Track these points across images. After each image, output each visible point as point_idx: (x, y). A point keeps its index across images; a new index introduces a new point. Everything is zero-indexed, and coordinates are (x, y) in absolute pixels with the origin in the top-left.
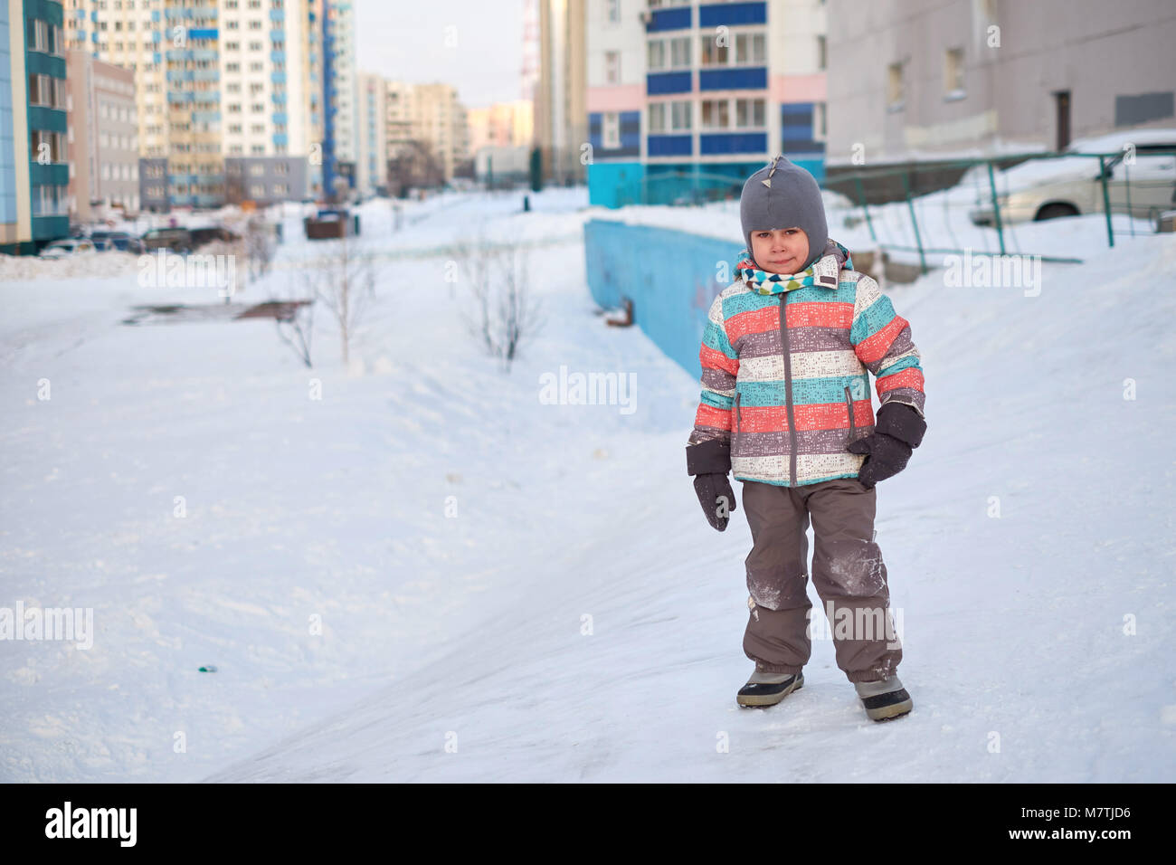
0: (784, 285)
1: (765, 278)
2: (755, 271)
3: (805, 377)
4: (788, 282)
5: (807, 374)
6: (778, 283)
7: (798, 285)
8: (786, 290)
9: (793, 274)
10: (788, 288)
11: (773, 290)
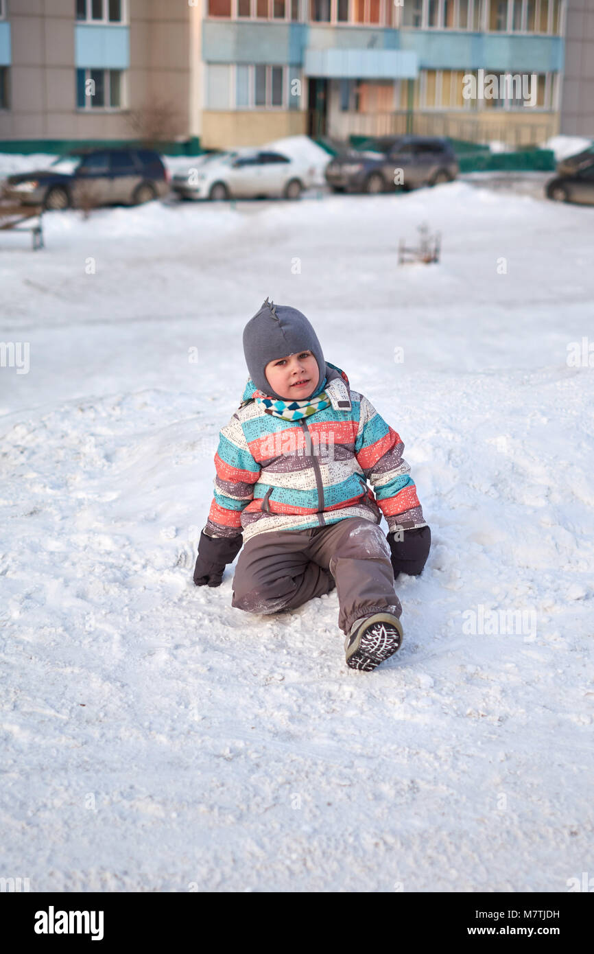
0: (303, 411)
1: (284, 407)
2: (273, 402)
3: (334, 483)
4: (306, 408)
5: (335, 480)
6: (298, 410)
7: (315, 410)
8: (305, 416)
9: (309, 400)
10: (307, 413)
11: (293, 418)
